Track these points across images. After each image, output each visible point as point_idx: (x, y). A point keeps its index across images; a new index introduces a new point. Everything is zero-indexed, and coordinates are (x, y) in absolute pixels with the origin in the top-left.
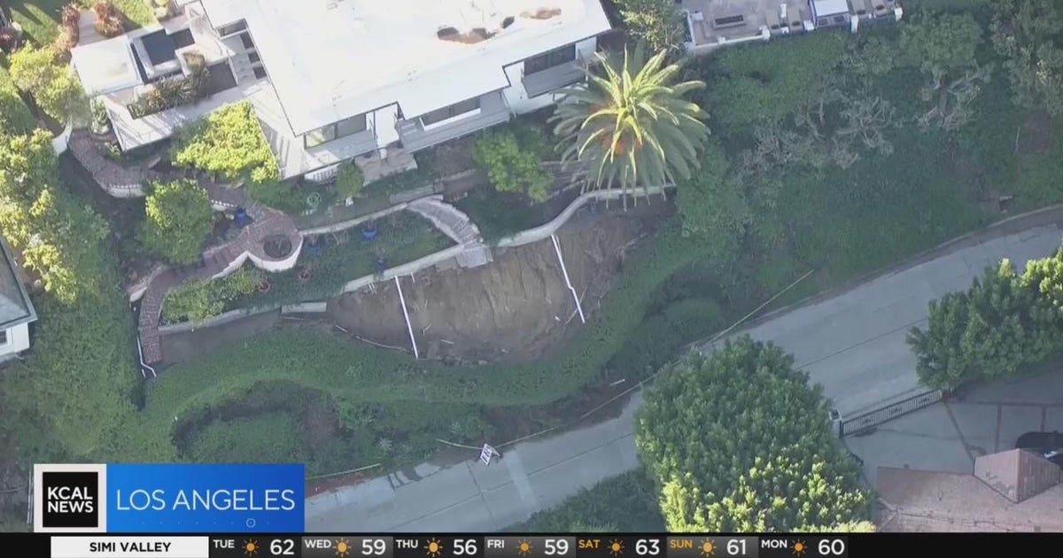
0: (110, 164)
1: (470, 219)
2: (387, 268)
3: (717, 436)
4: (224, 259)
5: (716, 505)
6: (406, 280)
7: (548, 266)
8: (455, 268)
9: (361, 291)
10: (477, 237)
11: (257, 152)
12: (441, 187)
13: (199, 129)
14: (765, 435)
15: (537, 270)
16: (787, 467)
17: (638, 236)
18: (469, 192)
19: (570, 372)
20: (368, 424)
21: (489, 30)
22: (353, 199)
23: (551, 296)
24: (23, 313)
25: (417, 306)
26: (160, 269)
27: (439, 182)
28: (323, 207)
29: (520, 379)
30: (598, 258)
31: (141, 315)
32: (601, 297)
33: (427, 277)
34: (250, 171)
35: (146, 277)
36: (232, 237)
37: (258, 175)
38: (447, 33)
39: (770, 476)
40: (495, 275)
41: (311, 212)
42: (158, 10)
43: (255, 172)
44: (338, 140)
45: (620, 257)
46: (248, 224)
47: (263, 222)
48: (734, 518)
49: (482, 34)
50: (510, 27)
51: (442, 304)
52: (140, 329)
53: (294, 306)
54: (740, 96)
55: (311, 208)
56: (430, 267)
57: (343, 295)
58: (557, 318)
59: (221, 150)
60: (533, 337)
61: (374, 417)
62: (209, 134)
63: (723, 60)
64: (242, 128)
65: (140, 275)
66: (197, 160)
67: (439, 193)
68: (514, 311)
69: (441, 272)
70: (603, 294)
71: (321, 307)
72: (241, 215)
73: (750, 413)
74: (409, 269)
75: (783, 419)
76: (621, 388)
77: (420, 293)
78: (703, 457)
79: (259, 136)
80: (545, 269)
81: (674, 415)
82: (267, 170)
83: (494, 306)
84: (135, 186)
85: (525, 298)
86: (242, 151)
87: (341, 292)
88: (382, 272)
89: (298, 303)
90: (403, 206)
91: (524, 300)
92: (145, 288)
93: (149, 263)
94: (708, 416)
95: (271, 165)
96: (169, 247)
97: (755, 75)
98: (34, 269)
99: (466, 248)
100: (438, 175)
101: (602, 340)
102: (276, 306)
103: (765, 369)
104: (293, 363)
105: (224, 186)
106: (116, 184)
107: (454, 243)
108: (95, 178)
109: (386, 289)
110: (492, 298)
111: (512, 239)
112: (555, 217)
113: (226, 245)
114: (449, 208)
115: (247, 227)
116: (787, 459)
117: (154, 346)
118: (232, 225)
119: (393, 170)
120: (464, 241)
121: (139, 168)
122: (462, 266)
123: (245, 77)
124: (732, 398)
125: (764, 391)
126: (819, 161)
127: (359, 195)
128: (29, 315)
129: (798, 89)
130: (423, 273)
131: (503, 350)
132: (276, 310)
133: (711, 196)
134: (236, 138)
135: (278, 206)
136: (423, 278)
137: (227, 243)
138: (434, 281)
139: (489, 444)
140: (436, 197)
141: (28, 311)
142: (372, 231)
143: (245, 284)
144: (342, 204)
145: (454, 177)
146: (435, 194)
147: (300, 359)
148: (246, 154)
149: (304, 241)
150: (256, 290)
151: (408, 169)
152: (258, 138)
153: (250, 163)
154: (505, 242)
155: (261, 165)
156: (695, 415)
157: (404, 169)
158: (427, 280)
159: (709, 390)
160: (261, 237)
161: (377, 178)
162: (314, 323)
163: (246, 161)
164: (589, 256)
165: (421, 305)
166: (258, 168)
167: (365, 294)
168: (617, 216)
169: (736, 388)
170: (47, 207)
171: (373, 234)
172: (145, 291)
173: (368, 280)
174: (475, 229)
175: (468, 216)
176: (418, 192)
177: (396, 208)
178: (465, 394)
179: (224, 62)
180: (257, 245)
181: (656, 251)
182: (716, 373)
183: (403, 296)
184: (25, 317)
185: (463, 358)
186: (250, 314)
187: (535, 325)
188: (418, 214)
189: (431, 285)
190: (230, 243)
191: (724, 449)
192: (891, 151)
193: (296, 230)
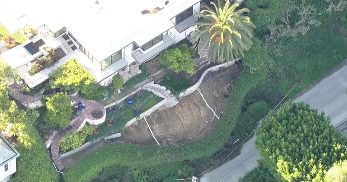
0: (26, 96)
1: (166, 88)
2: (140, 114)
3: (292, 138)
4: (78, 123)
5: (301, 163)
6: (148, 118)
7: (199, 102)
8: (165, 109)
9: (132, 125)
10: (171, 95)
11: (84, 75)
12: (152, 79)
13: (60, 72)
14: (310, 133)
15: (195, 104)
16: (323, 142)
17: (230, 82)
18: (163, 78)
19: (220, 138)
20: (147, 178)
21: (161, 7)
22: (120, 90)
23: (203, 113)
24: (14, 154)
25: (154, 128)
26: (55, 133)
27: (151, 77)
28: (110, 96)
29: (202, 145)
30: (217, 95)
31: (52, 153)
32: (222, 109)
33: (155, 115)
34: (84, 82)
35: (51, 137)
36: (79, 115)
37: (87, 82)
38: (145, 12)
39: (318, 148)
40: (180, 109)
41: (106, 98)
42: (27, 35)
43: (86, 81)
44: (112, 64)
45: (225, 92)
46: (83, 108)
47: (89, 107)
48: (309, 166)
49: (158, 9)
50: (168, 4)
51: (163, 124)
52: (53, 158)
53: (109, 137)
54: (258, 15)
55: (105, 97)
56: (156, 111)
57: (126, 128)
58: (207, 122)
59: (70, 77)
60: (199, 131)
61: (148, 175)
62: (64, 72)
63: (247, 4)
64: (75, 67)
65: (49, 136)
66: (62, 83)
67: (152, 81)
68: (190, 122)
69: (160, 112)
70: (223, 107)
71: (119, 135)
72: (80, 105)
73: (301, 127)
74: (148, 113)
75: (315, 126)
76: (238, 143)
77: (154, 122)
78: (289, 148)
79: (83, 68)
80: (198, 103)
81: (271, 136)
82: (90, 80)
83: (183, 122)
84: (38, 102)
85: (194, 116)
86: (78, 75)
87: (125, 127)
88: (139, 115)
89: (110, 135)
90: (140, 88)
91: (193, 117)
92: (51, 142)
93: (51, 131)
94: (285, 133)
95: (91, 78)
96: (60, 120)
97: (261, 7)
98: (14, 135)
99: (167, 100)
100: (149, 74)
101: (229, 122)
102: (102, 138)
103: (301, 111)
104: (117, 155)
105: (71, 95)
106: (31, 103)
107: (163, 99)
108: (22, 103)
109: (141, 122)
110: (181, 118)
111: (184, 93)
112: (198, 80)
113: (77, 118)
114: (157, 86)
115: (83, 110)
116: (322, 140)
117: (60, 164)
118: (78, 110)
119: (133, 75)
120: (166, 97)
121: (37, 95)
122: (168, 107)
123: (69, 51)
124: (293, 124)
125: (304, 118)
126: (294, 33)
127: (122, 88)
128: (17, 154)
129: (280, 7)
130: (154, 113)
131: (190, 138)
132: (102, 140)
133: (259, 55)
134: (74, 71)
135: (93, 99)
136: (154, 116)
137: (78, 117)
138: (158, 116)
139: (194, 176)
140: (151, 82)
141: (16, 153)
142: (131, 100)
143: (89, 131)
144: (117, 93)
145: (155, 74)
146: (150, 81)
147: (119, 153)
148: (80, 76)
149: (107, 110)
150: (94, 133)
151: (138, 74)
152: (83, 70)
153: (83, 79)
154: (182, 95)
155: (87, 78)
156: (281, 133)
157: (137, 74)
158: (156, 116)
159: (283, 123)
160: (90, 112)
161: (128, 79)
162: (119, 141)
163: (81, 79)
164: (213, 95)
165: (156, 126)
166: (87, 80)
167: (134, 126)
168: (220, 76)
169: (293, 120)
170: (15, 108)
171: (132, 101)
172: (51, 144)
173: (134, 120)
174: (169, 91)
175: (165, 87)
176: (144, 82)
177: (138, 90)
178: (183, 155)
179: (59, 48)
180: (90, 115)
181: (241, 84)
182: (283, 117)
183: (149, 124)
184: (16, 155)
185: (176, 144)
186: (93, 143)
187: (199, 127)
188: (147, 90)
189: (158, 118)
190: (79, 117)
191: (296, 142)
192: (320, 24)
193: (102, 107)
